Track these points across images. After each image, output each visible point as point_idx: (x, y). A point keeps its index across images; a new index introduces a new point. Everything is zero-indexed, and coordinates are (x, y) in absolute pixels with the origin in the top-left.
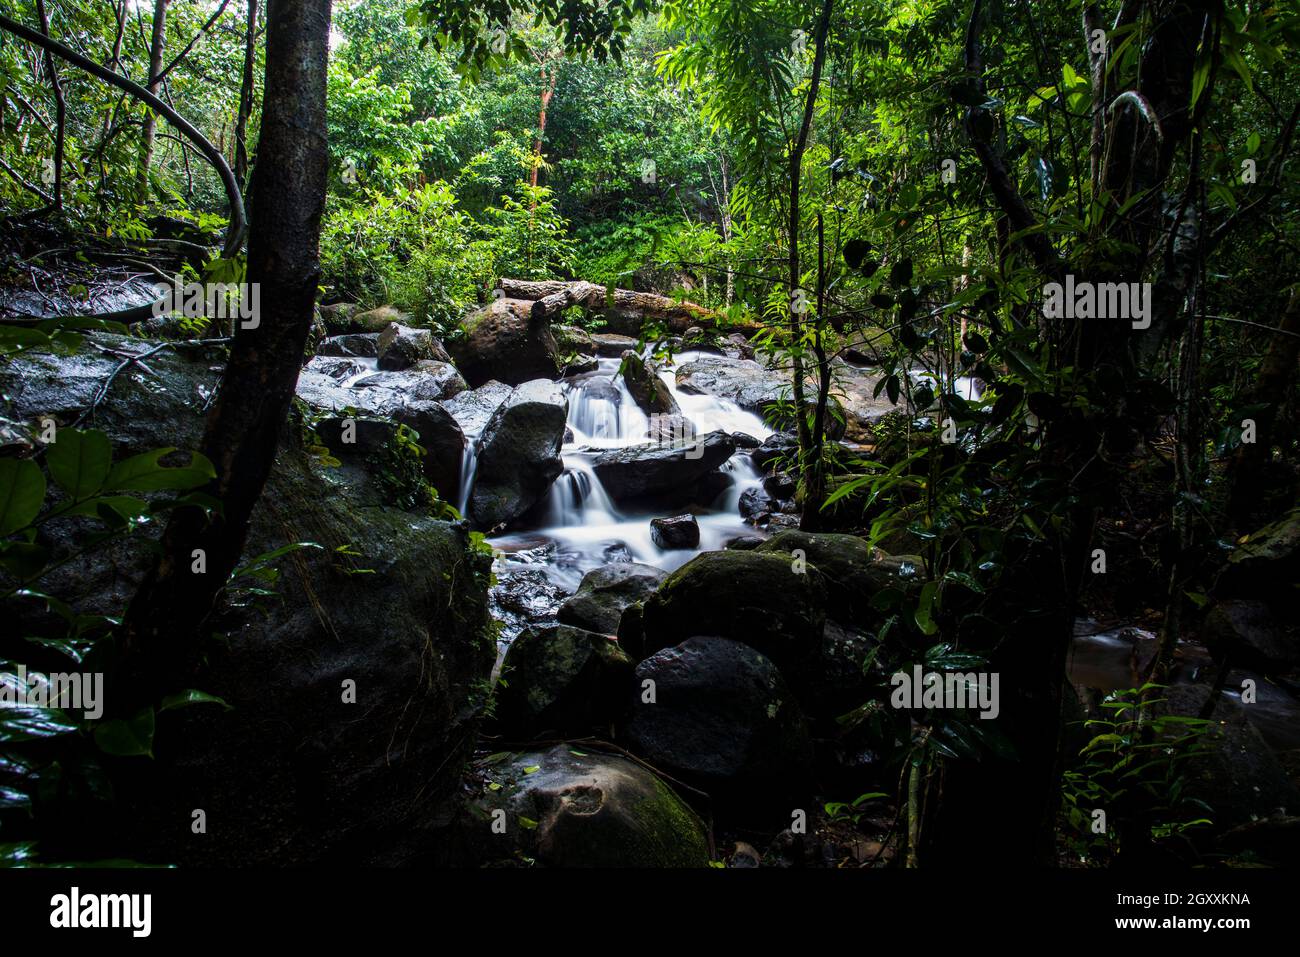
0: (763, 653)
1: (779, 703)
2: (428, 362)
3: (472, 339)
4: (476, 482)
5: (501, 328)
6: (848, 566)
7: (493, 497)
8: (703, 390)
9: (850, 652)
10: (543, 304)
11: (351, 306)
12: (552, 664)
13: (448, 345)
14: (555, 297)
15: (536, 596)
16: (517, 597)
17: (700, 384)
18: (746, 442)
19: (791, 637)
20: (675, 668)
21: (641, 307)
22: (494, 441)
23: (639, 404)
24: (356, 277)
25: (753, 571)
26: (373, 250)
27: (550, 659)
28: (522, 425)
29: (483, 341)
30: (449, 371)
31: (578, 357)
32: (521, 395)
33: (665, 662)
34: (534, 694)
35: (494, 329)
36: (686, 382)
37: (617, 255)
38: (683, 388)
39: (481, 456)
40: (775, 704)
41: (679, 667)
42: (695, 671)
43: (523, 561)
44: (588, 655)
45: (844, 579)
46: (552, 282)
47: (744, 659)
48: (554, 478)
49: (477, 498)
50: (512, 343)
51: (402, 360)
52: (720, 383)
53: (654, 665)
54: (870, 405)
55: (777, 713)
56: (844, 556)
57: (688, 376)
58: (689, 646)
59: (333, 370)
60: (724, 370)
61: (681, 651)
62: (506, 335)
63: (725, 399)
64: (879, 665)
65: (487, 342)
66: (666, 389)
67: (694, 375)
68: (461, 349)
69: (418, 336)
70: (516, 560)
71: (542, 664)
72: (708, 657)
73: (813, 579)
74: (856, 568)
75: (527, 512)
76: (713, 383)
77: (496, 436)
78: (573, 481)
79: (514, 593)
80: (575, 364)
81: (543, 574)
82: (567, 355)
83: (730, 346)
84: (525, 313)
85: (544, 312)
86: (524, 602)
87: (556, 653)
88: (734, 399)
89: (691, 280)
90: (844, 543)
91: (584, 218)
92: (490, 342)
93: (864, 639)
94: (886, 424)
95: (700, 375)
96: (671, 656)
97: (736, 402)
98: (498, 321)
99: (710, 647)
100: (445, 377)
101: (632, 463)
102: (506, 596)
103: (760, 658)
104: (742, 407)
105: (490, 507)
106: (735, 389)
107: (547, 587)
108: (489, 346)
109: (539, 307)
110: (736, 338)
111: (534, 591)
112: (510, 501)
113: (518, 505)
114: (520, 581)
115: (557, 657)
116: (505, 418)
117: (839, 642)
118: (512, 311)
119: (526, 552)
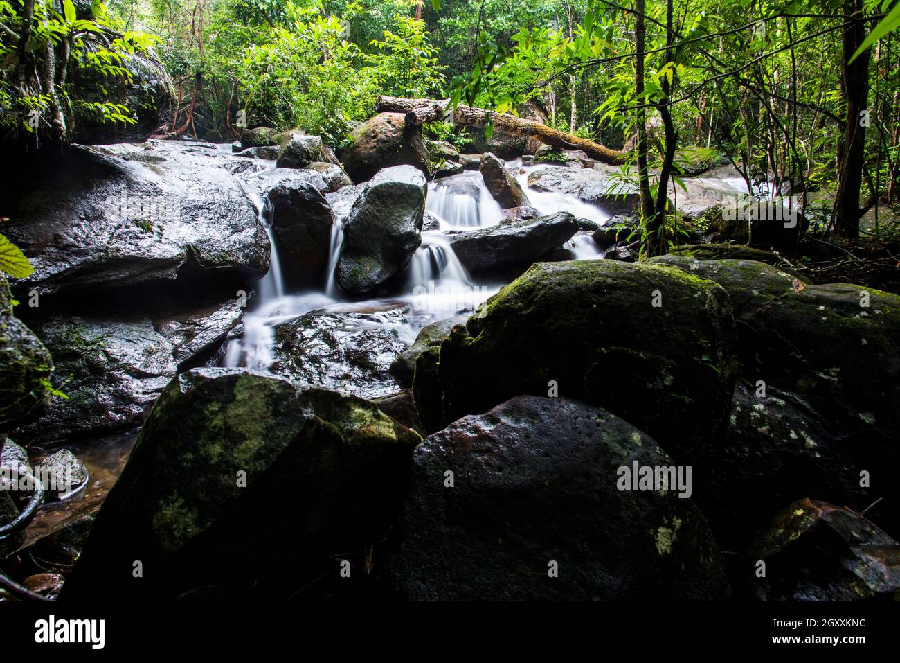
0: (639, 427)
1: (677, 522)
2: (319, 163)
3: (357, 147)
4: (344, 253)
5: (380, 136)
6: (754, 297)
7: (357, 267)
8: (551, 188)
9: (762, 420)
10: (414, 114)
11: (269, 130)
12: (217, 448)
13: (338, 153)
14: (425, 110)
15: (383, 351)
16: (366, 353)
17: (547, 185)
18: (587, 226)
19: (687, 400)
20: (481, 452)
21: (499, 125)
22: (358, 216)
23: (495, 198)
24: (273, 106)
25: (621, 288)
26: (275, 73)
27: (213, 438)
28: (383, 203)
29: (366, 148)
30: (336, 170)
31: (446, 163)
32: (384, 177)
33: (463, 441)
34: (168, 512)
35: (374, 137)
36: (536, 183)
37: (484, 95)
38: (534, 187)
39: (347, 229)
40: (670, 525)
41: (488, 451)
42: (518, 460)
43: (378, 321)
44: (295, 430)
45: (747, 316)
46: (424, 100)
47: (606, 438)
48: (413, 250)
49: (344, 266)
50: (389, 149)
51: (296, 161)
52: (565, 183)
53: (445, 444)
54: (693, 203)
55: (674, 545)
56: (744, 286)
57: (538, 178)
58: (507, 413)
59: (235, 166)
60: (569, 174)
61: (493, 420)
62: (384, 142)
63: (569, 194)
64: (811, 442)
65: (369, 148)
66: (518, 186)
67: (543, 177)
68: (349, 155)
69: (310, 141)
70: (372, 320)
71: (195, 450)
72: (542, 433)
73: (721, 305)
74: (764, 299)
75: (388, 279)
76: (559, 183)
77: (360, 212)
78: (431, 253)
79: (362, 349)
80: (443, 168)
81: (395, 332)
82: (438, 162)
83: (573, 160)
84: (400, 123)
85: (415, 121)
86: (371, 357)
87: (228, 428)
88: (577, 195)
89: (542, 114)
90: (743, 268)
91: (458, 69)
92: (372, 148)
93: (782, 402)
94: (707, 218)
95: (548, 177)
96: (476, 429)
97: (579, 197)
98: (377, 131)
99: (545, 415)
100: (331, 175)
101: (484, 238)
102: (356, 351)
103: (636, 437)
104: (583, 200)
105: (355, 274)
106: (578, 187)
107: (395, 344)
108: (371, 151)
109: (411, 117)
110: (578, 154)
111: (382, 347)
112: (373, 271)
113: (381, 273)
114: (369, 338)
115: (232, 436)
116: (369, 196)
117: (742, 406)
118: (389, 122)
119: (382, 313)
